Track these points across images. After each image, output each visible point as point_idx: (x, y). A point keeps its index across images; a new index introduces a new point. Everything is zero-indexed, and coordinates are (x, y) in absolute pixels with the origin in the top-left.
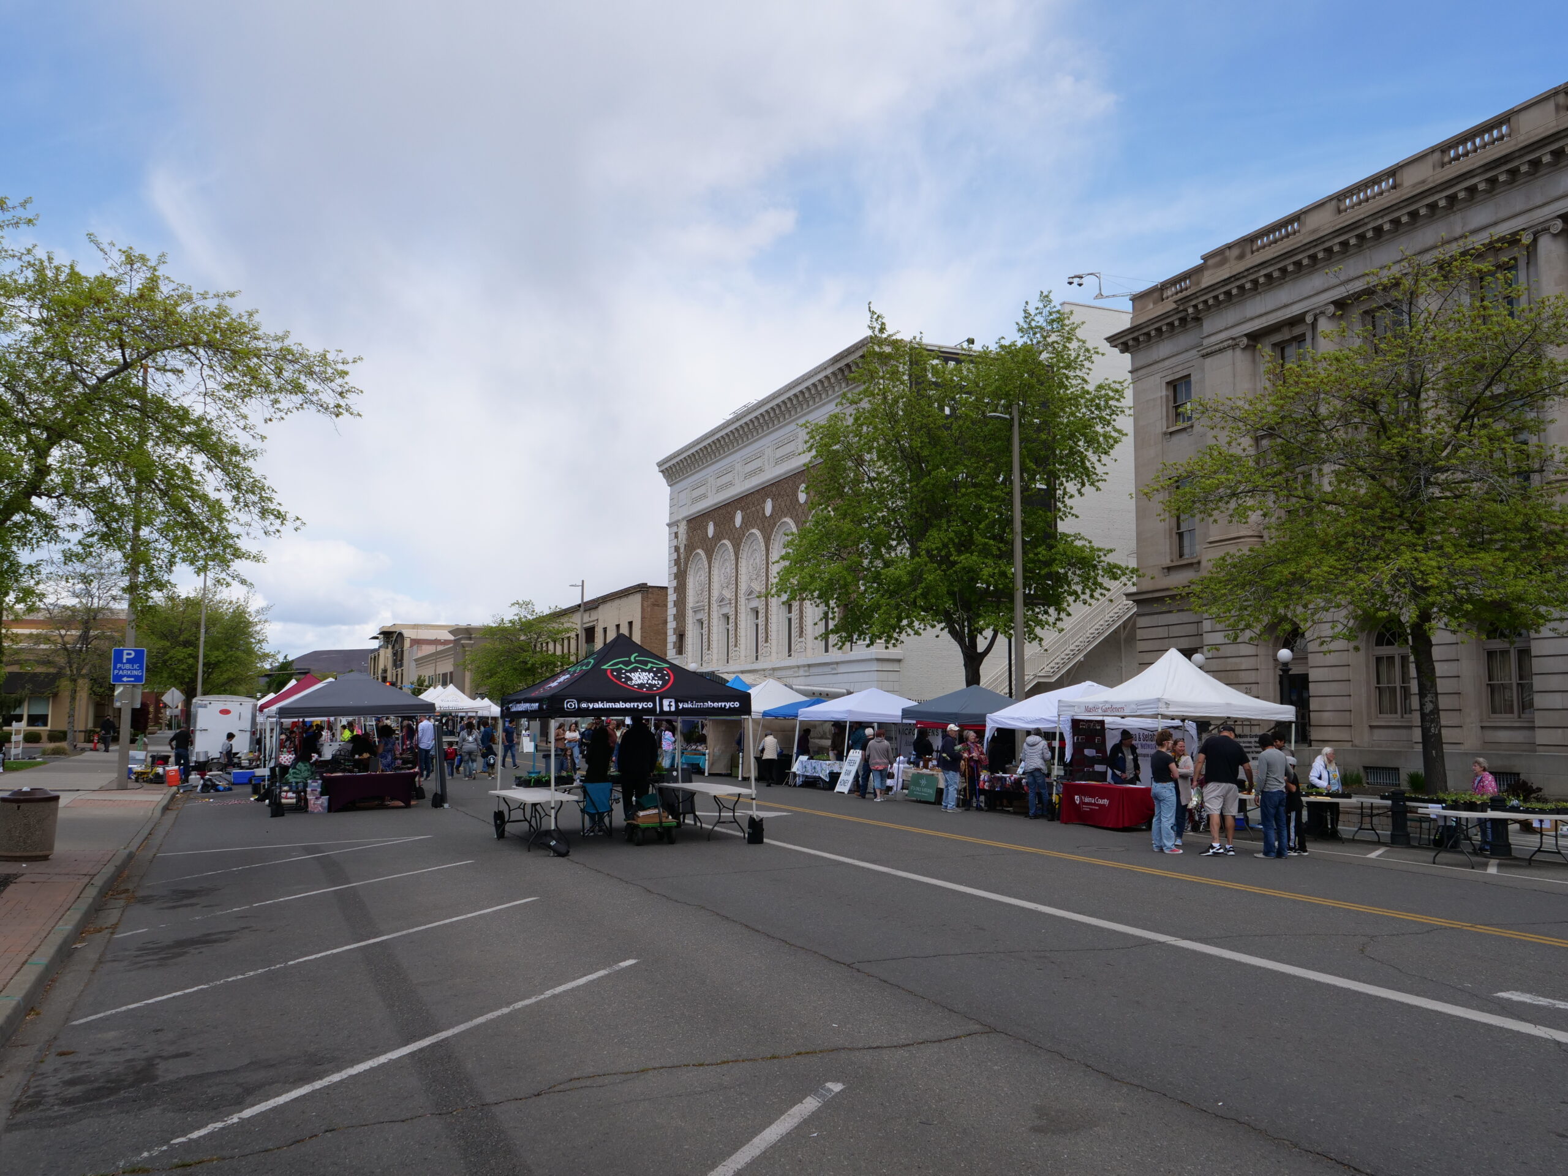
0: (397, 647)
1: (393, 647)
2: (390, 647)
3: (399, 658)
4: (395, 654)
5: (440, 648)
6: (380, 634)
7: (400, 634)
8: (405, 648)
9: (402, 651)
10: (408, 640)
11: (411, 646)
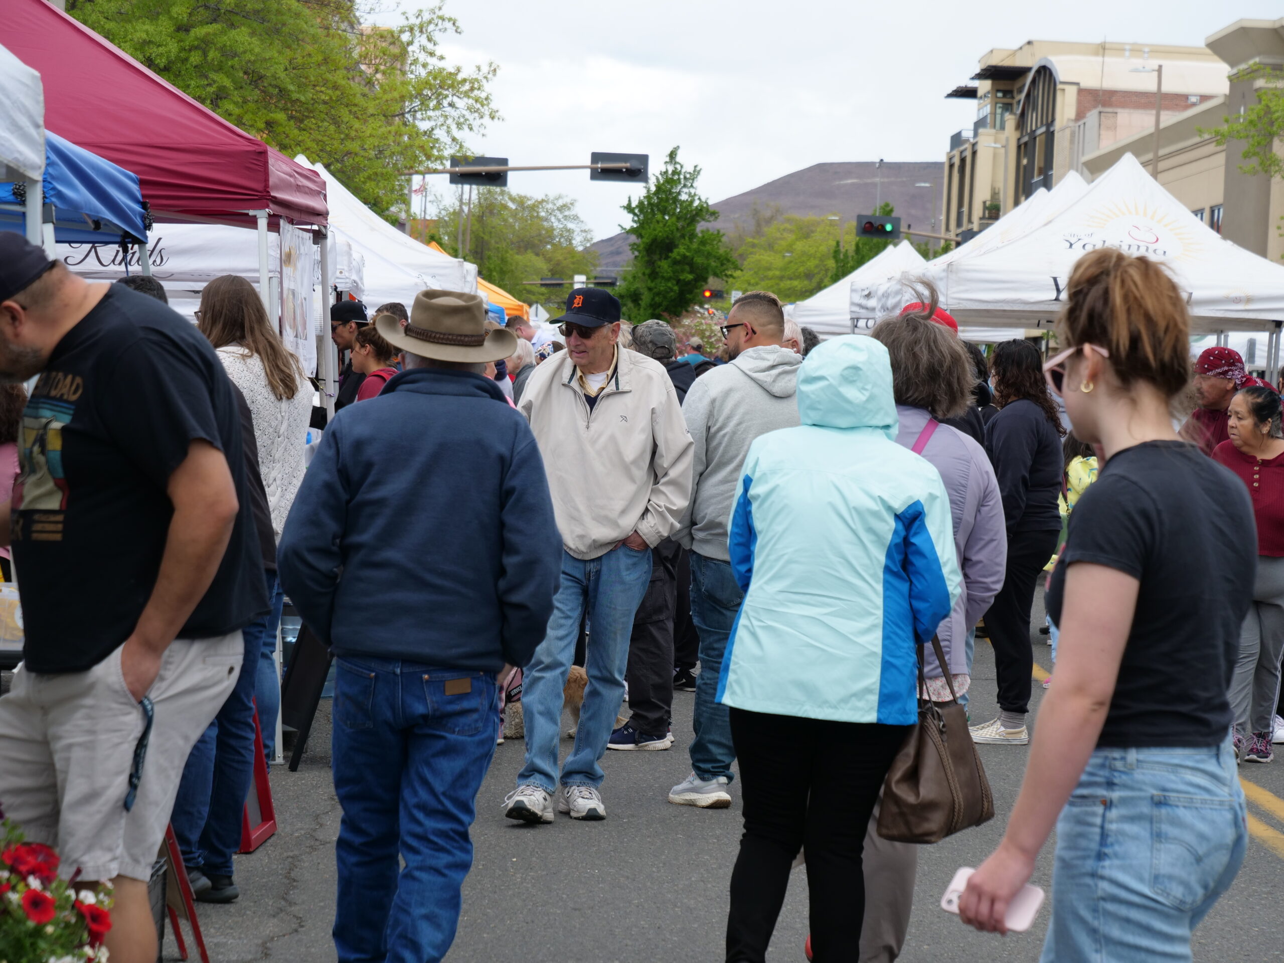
0: (1033, 121)
1: (1021, 124)
2: (1011, 120)
3: (1038, 162)
4: (1024, 148)
5: (1169, 118)
6: (980, 76)
7: (1045, 73)
8: (1058, 125)
9: (1050, 136)
10: (1071, 92)
11: (1080, 115)
